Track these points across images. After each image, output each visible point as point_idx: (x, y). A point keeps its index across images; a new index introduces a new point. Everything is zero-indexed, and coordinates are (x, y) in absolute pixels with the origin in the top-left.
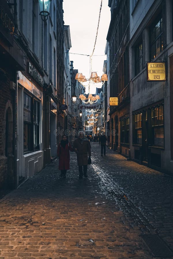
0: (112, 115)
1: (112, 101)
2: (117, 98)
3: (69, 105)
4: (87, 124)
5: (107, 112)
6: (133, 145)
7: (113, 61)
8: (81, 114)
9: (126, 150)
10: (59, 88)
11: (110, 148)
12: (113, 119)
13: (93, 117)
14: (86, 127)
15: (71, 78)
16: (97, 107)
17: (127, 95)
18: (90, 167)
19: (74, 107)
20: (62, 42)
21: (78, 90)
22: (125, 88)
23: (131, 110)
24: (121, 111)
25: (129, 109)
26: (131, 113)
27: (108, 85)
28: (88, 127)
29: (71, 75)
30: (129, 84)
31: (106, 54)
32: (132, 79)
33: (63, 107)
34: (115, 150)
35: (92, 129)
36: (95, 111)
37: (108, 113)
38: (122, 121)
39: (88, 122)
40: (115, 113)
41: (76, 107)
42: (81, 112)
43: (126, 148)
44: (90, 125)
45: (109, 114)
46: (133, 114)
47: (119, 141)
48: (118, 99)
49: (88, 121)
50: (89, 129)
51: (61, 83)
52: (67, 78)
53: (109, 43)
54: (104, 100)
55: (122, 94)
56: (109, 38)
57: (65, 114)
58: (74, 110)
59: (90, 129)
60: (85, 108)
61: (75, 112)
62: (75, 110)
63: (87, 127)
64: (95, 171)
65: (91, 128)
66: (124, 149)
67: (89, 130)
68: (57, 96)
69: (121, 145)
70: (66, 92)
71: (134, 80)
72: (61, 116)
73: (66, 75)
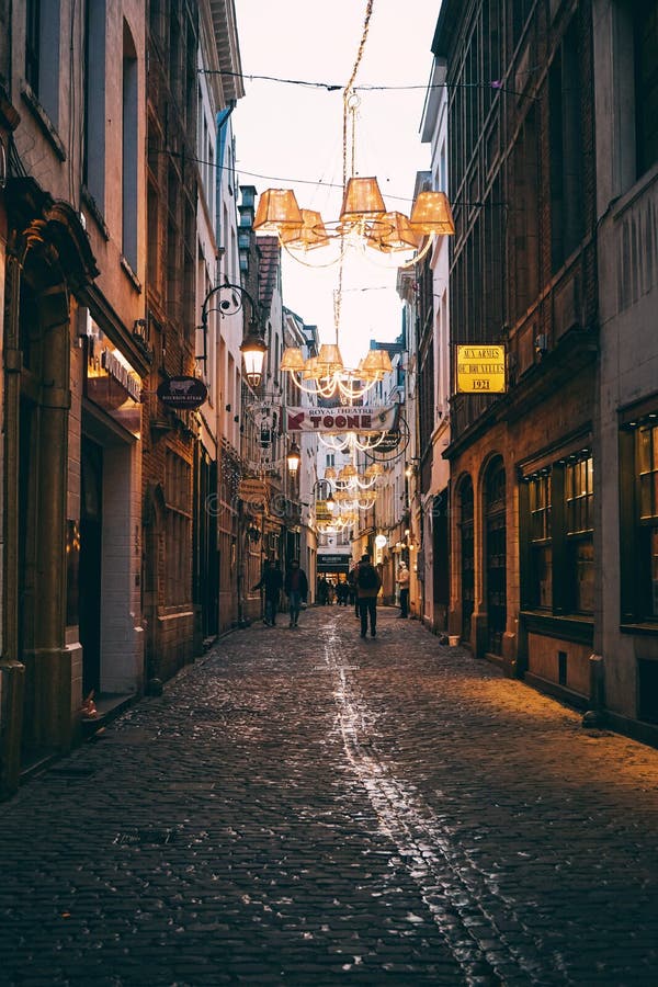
0: (464, 460)
1: (474, 369)
2: (500, 350)
3: (228, 408)
4: (325, 517)
5: (431, 447)
6: (623, 631)
7: (469, 156)
8: (293, 463)
9: (563, 656)
10: (159, 289)
11: (453, 640)
12: (469, 478)
13: (354, 481)
14: (319, 534)
15: (242, 271)
16: (379, 422)
17: (578, 315)
18: (341, 790)
19: (258, 421)
20: (183, 35)
21: (281, 341)
22: (561, 272)
23: (604, 402)
24: (528, 424)
25: (592, 400)
26: (604, 420)
27: (437, 302)
28: (330, 530)
29: (244, 258)
30: (594, 241)
31: (428, 137)
32: (614, 202)
33: (180, 392)
34: (480, 654)
35: (346, 543)
36: (367, 447)
37: (439, 447)
38: (532, 485)
39: (330, 505)
40: (486, 440)
41: (269, 420)
42: (294, 450)
43: (559, 645)
44: (339, 522)
45: (445, 455)
46: (624, 427)
47: (513, 603)
48: (506, 353)
49: (331, 498)
50: (334, 542)
51: (178, 264)
52: (218, 259)
53: (443, 70)
54: (412, 389)
55: (536, 318)
56: (443, 46)
57: (205, 450)
58: (259, 437)
59: (339, 544)
60: (316, 426)
61: (265, 446)
62: (264, 437)
63: (322, 532)
64: (387, 832)
65: (347, 538)
66: (545, 651)
67: (333, 549)
68: (142, 323)
69: (526, 625)
70: (204, 319)
71: (630, 206)
72: (176, 456)
73: (215, 241)
